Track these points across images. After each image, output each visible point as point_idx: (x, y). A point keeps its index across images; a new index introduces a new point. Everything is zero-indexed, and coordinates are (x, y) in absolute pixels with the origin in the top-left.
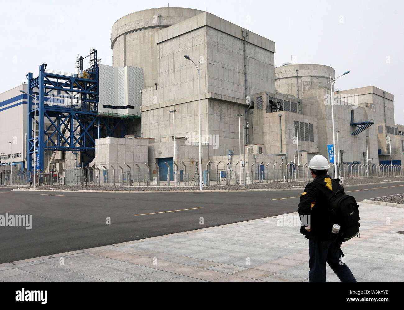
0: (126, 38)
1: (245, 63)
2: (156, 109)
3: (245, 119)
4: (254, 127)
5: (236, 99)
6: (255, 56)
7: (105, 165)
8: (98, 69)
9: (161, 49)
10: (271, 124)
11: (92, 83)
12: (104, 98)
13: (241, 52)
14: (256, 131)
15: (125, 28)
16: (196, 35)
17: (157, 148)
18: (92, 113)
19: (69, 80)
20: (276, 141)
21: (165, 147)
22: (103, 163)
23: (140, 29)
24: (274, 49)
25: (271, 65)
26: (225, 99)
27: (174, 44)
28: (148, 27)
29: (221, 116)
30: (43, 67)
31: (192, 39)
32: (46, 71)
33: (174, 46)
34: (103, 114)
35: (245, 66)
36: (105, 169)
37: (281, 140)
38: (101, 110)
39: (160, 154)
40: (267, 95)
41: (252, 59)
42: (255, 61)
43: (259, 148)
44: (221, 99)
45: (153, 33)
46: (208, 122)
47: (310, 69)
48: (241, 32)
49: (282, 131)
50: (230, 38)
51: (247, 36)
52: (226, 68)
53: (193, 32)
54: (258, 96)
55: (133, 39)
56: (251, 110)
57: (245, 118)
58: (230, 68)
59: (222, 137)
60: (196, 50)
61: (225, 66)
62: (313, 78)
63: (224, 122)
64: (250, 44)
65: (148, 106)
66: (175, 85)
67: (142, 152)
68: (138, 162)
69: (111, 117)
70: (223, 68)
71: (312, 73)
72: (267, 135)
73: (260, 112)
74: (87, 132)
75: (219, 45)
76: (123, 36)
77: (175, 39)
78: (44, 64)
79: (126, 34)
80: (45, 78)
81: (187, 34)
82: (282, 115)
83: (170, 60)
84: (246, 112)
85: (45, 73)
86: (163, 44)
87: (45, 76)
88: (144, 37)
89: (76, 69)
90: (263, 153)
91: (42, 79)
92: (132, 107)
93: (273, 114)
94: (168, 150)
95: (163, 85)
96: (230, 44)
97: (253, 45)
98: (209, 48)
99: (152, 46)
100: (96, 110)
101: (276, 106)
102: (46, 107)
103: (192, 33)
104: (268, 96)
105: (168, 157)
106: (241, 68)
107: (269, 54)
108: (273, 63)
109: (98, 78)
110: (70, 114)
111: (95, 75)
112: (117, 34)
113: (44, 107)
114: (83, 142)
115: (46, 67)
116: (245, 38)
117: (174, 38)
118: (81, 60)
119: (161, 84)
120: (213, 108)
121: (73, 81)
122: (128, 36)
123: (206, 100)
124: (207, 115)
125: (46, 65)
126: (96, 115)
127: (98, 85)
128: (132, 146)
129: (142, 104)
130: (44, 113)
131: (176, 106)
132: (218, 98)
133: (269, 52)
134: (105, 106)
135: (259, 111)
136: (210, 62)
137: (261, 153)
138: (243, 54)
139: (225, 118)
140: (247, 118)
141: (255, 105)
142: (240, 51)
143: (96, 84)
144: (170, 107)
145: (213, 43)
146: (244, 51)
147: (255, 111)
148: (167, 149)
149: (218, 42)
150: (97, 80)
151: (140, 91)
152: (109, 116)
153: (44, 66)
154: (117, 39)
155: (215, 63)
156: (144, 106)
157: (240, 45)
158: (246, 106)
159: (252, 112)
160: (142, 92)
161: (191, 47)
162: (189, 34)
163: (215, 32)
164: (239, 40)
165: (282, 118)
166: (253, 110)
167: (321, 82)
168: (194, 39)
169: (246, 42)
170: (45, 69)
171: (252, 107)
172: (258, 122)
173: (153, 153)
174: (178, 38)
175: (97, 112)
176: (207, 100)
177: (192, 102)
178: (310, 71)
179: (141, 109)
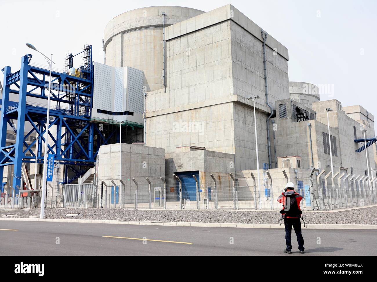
0: (124, 37)
1: (265, 67)
2: (165, 116)
3: (266, 129)
4: (276, 138)
5: (259, 105)
6: (272, 61)
7: (115, 179)
8: (93, 67)
9: (172, 46)
10: (298, 135)
11: (85, 83)
12: (98, 102)
13: (261, 55)
14: (279, 142)
15: (123, 27)
16: (217, 30)
17: (177, 159)
18: (84, 118)
19: (58, 78)
20: (305, 154)
21: (188, 158)
22: (111, 177)
23: (141, 28)
24: (288, 56)
25: (285, 72)
26: (250, 104)
27: (188, 40)
28: (151, 25)
29: (245, 123)
30: (26, 59)
31: (212, 35)
32: (31, 64)
33: (188, 43)
34: (98, 119)
35: (265, 70)
36: (113, 185)
37: (312, 153)
38: (95, 115)
39: (180, 166)
40: (291, 102)
41: (270, 64)
42: (273, 66)
43: (298, 160)
44: (246, 103)
45: (155, 33)
46: (233, 129)
47: (299, 87)
48: (261, 33)
49: (312, 143)
50: (251, 37)
51: (266, 38)
52: (248, 70)
53: (213, 27)
54: (281, 103)
55: (133, 38)
56: (272, 119)
57: (266, 127)
58: (252, 70)
59: (247, 148)
60: (217, 47)
61: (248, 68)
62: (301, 95)
63: (248, 130)
64: (268, 47)
65: (154, 112)
66: (189, 87)
67: (158, 163)
68: (154, 176)
69: (107, 123)
70: (246, 69)
71: (300, 91)
72: (294, 147)
73: (284, 121)
74: (78, 141)
75: (242, 44)
76: (120, 35)
77: (190, 36)
78: (29, 55)
79: (124, 32)
80: (28, 73)
81: (205, 30)
82: (312, 124)
83: (183, 59)
84: (267, 121)
85: (29, 66)
86: (175, 41)
87: (30, 69)
88: (146, 36)
89: (65, 67)
90: (301, 167)
91: (25, 75)
92: (131, 114)
93: (300, 124)
94: (191, 162)
95: (173, 87)
96: (252, 44)
97: (270, 49)
98: (233, 44)
99: (154, 47)
100: (89, 115)
101: (303, 114)
102: (28, 108)
103: (211, 28)
104: (293, 103)
105: (192, 170)
106: (261, 72)
107: (283, 60)
108: (287, 71)
109: (92, 78)
110: (57, 119)
111: (89, 74)
112: (112, 33)
113: (25, 107)
114: (70, 154)
115: (30, 59)
116: (264, 39)
117: (188, 34)
118: (71, 57)
119: (171, 87)
120: (238, 114)
121: (63, 79)
122: (126, 36)
123: (230, 103)
124: (233, 121)
125: (31, 56)
126: (88, 121)
127: (92, 85)
128: (147, 155)
129: (146, 109)
130: (26, 114)
131: (191, 111)
132: (244, 102)
133: (284, 58)
134: (99, 111)
135: (282, 120)
136: (234, 60)
137: (300, 167)
138: (262, 57)
139: (249, 126)
140: (268, 128)
141: (278, 113)
142: (260, 53)
143: (91, 84)
144: (183, 112)
145: (237, 40)
146: (264, 53)
147: (277, 119)
148: (190, 160)
149: (241, 40)
150: (91, 80)
151: (144, 94)
152: (105, 122)
153: (29, 57)
154: (113, 38)
155: (239, 62)
156: (149, 111)
157: (259, 45)
158: (268, 115)
159: (274, 121)
160: (146, 96)
161: (211, 44)
162: (207, 29)
163: (238, 29)
164: (259, 41)
165: (311, 129)
166: (275, 118)
167: (308, 100)
168: (214, 34)
169: (265, 44)
170: (30, 61)
171: (274, 116)
172: (281, 132)
173: (171, 166)
174: (194, 34)
175: (90, 117)
176: (232, 103)
177: (212, 107)
178: (298, 88)
179: (145, 115)
